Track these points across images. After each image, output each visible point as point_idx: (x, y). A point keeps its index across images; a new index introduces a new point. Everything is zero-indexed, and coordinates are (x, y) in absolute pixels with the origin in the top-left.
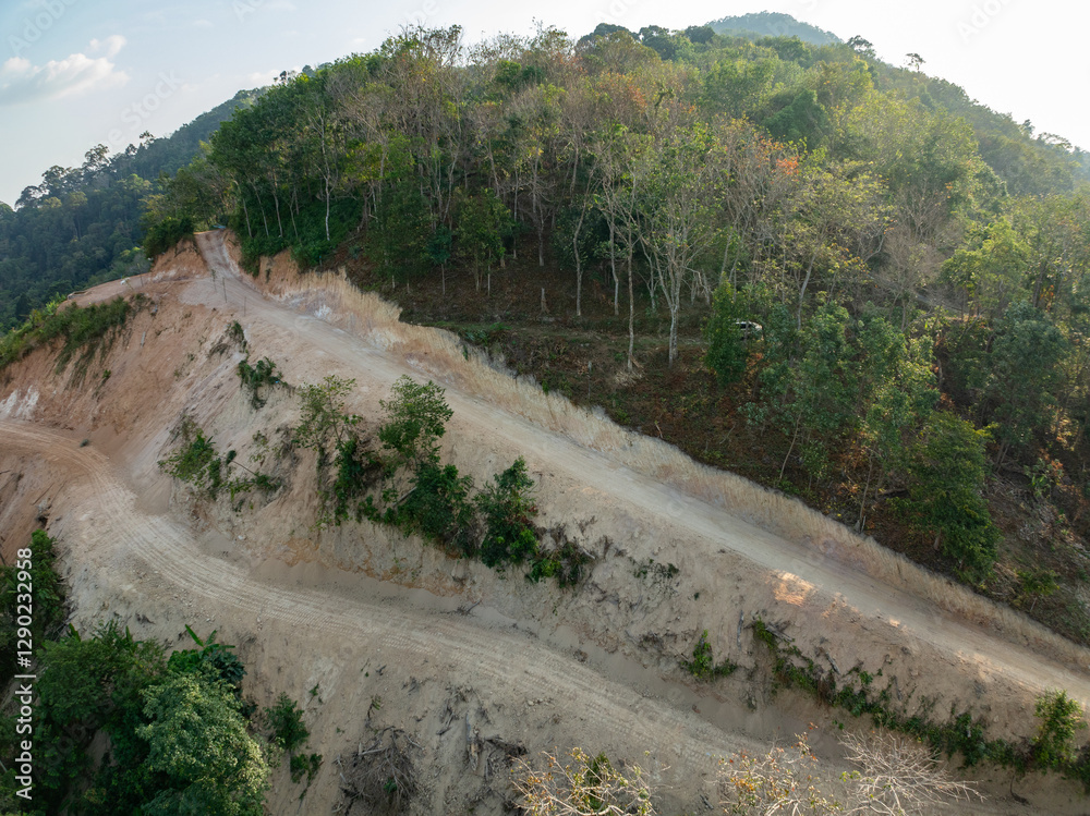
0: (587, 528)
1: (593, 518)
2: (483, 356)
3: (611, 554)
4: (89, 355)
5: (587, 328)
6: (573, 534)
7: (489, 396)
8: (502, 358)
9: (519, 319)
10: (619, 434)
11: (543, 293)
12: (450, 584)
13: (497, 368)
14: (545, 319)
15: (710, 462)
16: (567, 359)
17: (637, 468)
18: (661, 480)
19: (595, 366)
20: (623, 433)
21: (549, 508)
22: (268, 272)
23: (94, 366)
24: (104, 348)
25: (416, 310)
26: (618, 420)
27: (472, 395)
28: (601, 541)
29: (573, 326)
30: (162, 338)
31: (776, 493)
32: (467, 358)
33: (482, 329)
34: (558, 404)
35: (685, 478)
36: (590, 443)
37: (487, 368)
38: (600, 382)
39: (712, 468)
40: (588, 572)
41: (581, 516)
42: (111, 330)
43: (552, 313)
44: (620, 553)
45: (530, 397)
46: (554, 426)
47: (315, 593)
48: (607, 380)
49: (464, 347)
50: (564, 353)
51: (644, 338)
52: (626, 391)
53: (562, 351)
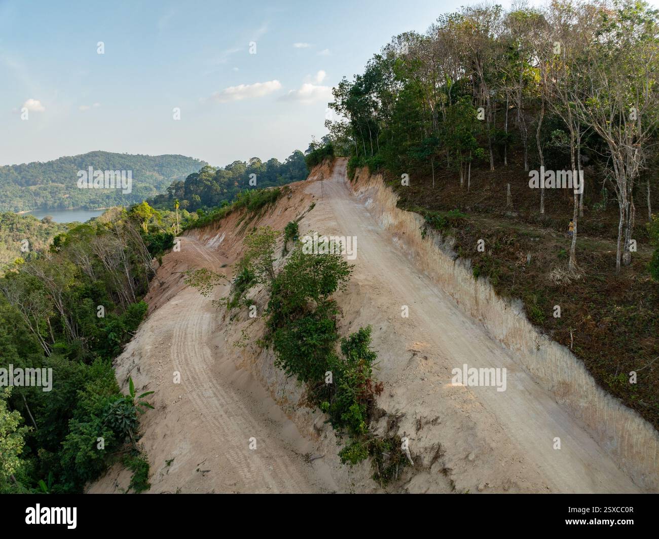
0: (426, 428)
1: (436, 419)
2: (438, 238)
3: (436, 468)
4: (251, 219)
5: (546, 225)
7: (433, 274)
8: (452, 242)
9: (487, 212)
10: (530, 333)
13: (443, 249)
14: (509, 213)
16: (511, 250)
17: (538, 377)
18: (558, 398)
19: (534, 260)
20: (534, 334)
21: (399, 391)
22: (358, 177)
23: (251, 225)
24: (260, 215)
25: (409, 199)
26: (533, 319)
27: (421, 272)
28: (432, 448)
29: (533, 222)
32: (423, 238)
33: (440, 215)
34: (484, 290)
35: (583, 403)
38: (533, 276)
39: (615, 400)
40: (409, 475)
41: (424, 412)
42: (267, 205)
43: (516, 208)
44: (445, 471)
45: (462, 280)
46: (475, 312)
47: (233, 394)
48: (541, 275)
49: (426, 229)
50: (511, 244)
51: (603, 241)
52: (556, 289)
53: (508, 242)
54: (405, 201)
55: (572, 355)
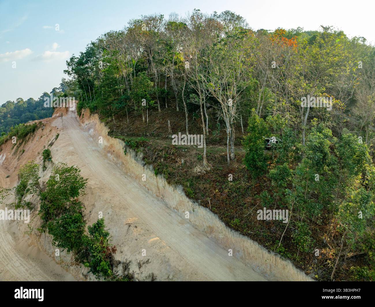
0: (144, 266)
1: (148, 260)
2: (133, 154)
4: (21, 143)
6: (133, 269)
7: (133, 175)
8: (141, 156)
9: (158, 136)
10: (188, 203)
11: (169, 123)
13: (137, 160)
14: (170, 136)
15: (236, 228)
16: (173, 157)
17: (196, 225)
18: (208, 235)
19: (186, 162)
20: (191, 203)
21: (125, 249)
22: (83, 115)
23: (21, 148)
24: (26, 141)
25: (115, 130)
26: (188, 195)
27: (126, 173)
28: (149, 276)
30: (42, 139)
31: (276, 255)
32: (125, 154)
33: (134, 140)
34: (161, 181)
35: (221, 236)
36: (174, 206)
37: (133, 160)
38: (186, 171)
39: (236, 232)
41: (141, 258)
42: (29, 135)
43: (174, 133)
45: (149, 177)
46: (158, 194)
47: (31, 262)
48: (190, 170)
49: (126, 149)
50: (172, 154)
51: (220, 147)
52: (198, 177)
53: (171, 153)
54: (113, 132)
55: (211, 212)
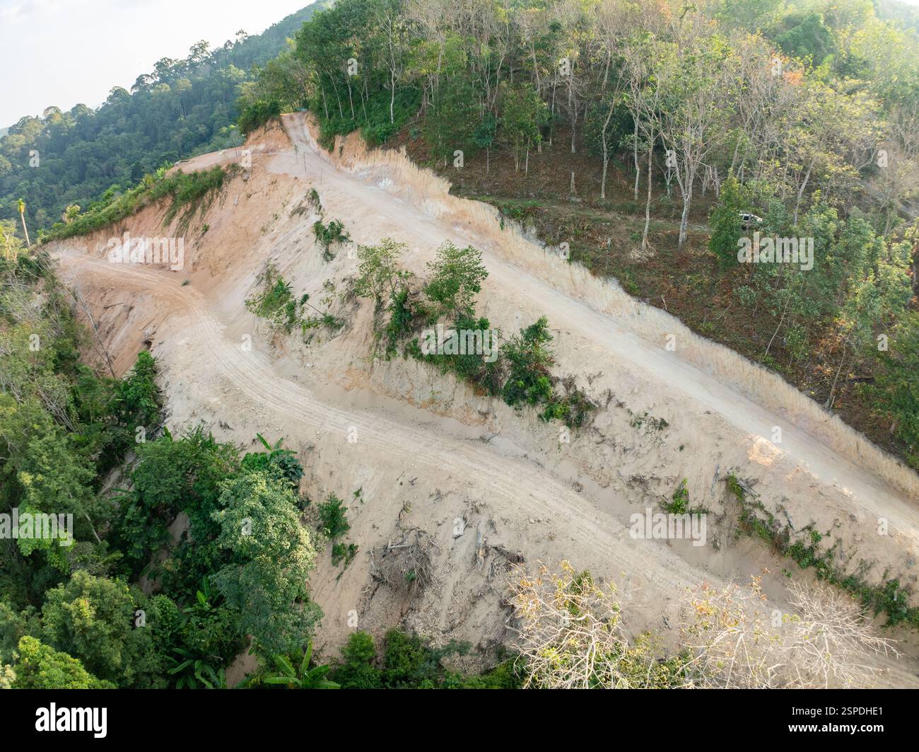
0: (595, 380)
1: (600, 373)
2: (518, 228)
3: (612, 406)
4: (191, 214)
5: (609, 209)
6: (581, 385)
7: (520, 262)
8: (534, 231)
9: (551, 198)
10: (629, 302)
11: (573, 176)
12: (475, 416)
13: (528, 239)
14: (573, 199)
15: (706, 334)
16: (590, 235)
17: (642, 334)
18: (662, 346)
19: (613, 243)
20: (633, 303)
21: (563, 361)
22: (342, 149)
23: (195, 221)
24: (204, 207)
25: (463, 185)
26: (629, 291)
27: (507, 260)
28: (604, 394)
29: (597, 207)
30: (252, 200)
31: (761, 367)
32: (502, 228)
33: (517, 205)
34: (579, 273)
35: (683, 346)
36: (604, 308)
37: (520, 238)
38: (617, 257)
39: (707, 340)
40: (591, 418)
41: (591, 370)
42: (209, 193)
43: (580, 195)
44: (621, 405)
45: (556, 266)
46: (574, 292)
48: (623, 255)
49: (502, 219)
50: (587, 230)
51: (658, 221)
52: (639, 266)
53: (585, 228)
54: (460, 187)
55: (668, 314)
